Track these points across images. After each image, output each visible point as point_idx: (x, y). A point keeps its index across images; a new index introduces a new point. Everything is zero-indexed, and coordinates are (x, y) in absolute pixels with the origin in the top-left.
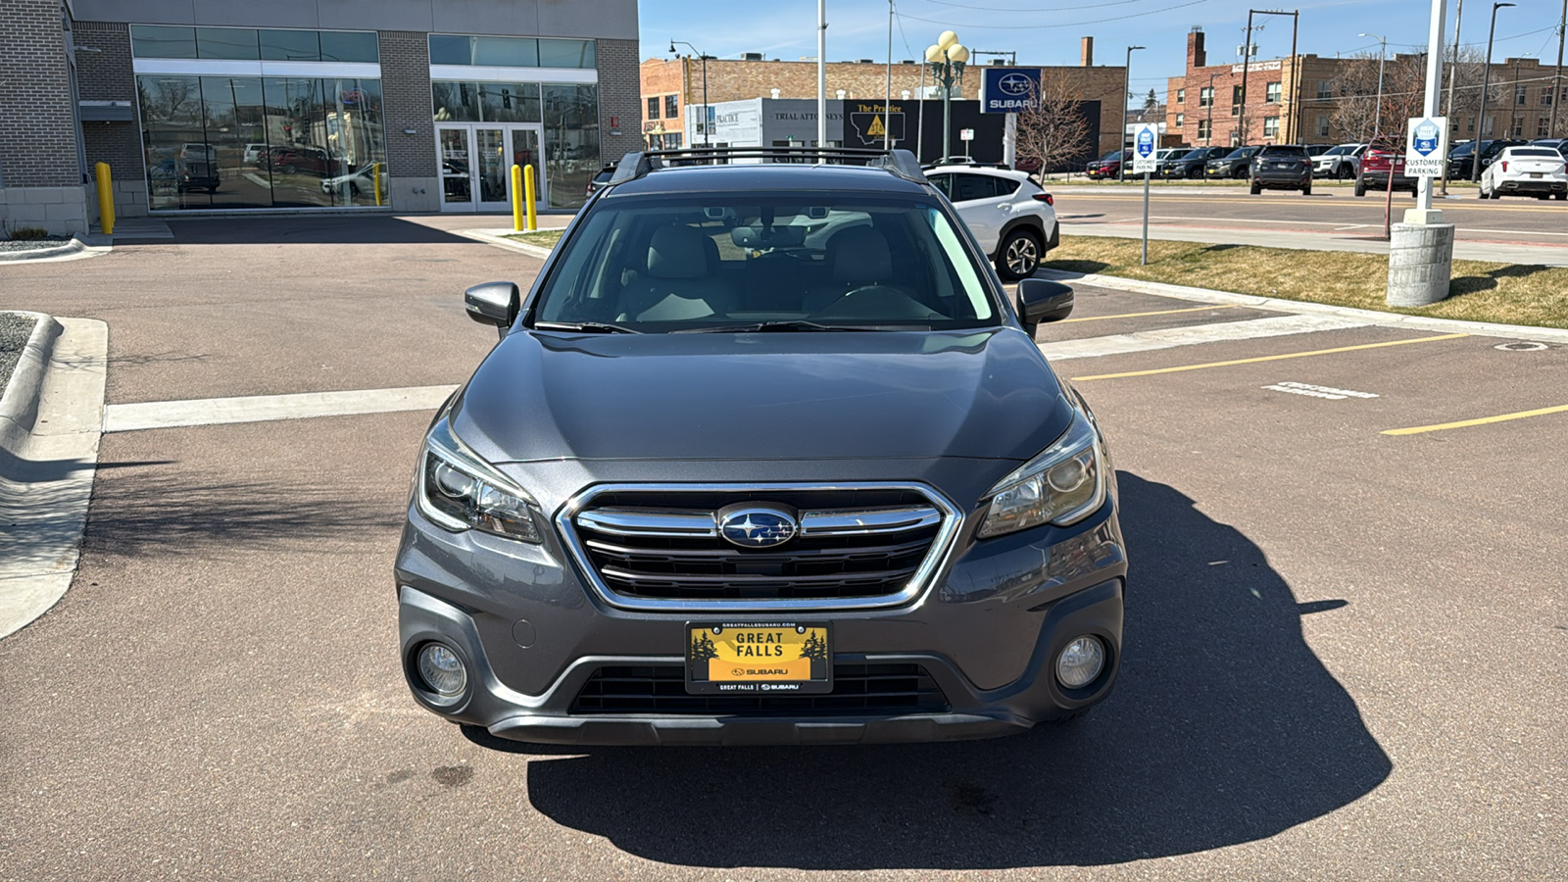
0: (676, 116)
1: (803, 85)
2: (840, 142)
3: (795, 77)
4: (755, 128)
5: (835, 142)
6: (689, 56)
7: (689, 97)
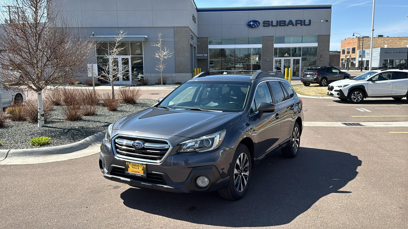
0: (355, 53)
1: (396, 44)
2: (406, 60)
3: (393, 41)
4: (378, 56)
5: (405, 60)
6: (360, 37)
7: (359, 48)
